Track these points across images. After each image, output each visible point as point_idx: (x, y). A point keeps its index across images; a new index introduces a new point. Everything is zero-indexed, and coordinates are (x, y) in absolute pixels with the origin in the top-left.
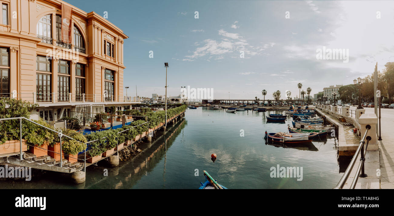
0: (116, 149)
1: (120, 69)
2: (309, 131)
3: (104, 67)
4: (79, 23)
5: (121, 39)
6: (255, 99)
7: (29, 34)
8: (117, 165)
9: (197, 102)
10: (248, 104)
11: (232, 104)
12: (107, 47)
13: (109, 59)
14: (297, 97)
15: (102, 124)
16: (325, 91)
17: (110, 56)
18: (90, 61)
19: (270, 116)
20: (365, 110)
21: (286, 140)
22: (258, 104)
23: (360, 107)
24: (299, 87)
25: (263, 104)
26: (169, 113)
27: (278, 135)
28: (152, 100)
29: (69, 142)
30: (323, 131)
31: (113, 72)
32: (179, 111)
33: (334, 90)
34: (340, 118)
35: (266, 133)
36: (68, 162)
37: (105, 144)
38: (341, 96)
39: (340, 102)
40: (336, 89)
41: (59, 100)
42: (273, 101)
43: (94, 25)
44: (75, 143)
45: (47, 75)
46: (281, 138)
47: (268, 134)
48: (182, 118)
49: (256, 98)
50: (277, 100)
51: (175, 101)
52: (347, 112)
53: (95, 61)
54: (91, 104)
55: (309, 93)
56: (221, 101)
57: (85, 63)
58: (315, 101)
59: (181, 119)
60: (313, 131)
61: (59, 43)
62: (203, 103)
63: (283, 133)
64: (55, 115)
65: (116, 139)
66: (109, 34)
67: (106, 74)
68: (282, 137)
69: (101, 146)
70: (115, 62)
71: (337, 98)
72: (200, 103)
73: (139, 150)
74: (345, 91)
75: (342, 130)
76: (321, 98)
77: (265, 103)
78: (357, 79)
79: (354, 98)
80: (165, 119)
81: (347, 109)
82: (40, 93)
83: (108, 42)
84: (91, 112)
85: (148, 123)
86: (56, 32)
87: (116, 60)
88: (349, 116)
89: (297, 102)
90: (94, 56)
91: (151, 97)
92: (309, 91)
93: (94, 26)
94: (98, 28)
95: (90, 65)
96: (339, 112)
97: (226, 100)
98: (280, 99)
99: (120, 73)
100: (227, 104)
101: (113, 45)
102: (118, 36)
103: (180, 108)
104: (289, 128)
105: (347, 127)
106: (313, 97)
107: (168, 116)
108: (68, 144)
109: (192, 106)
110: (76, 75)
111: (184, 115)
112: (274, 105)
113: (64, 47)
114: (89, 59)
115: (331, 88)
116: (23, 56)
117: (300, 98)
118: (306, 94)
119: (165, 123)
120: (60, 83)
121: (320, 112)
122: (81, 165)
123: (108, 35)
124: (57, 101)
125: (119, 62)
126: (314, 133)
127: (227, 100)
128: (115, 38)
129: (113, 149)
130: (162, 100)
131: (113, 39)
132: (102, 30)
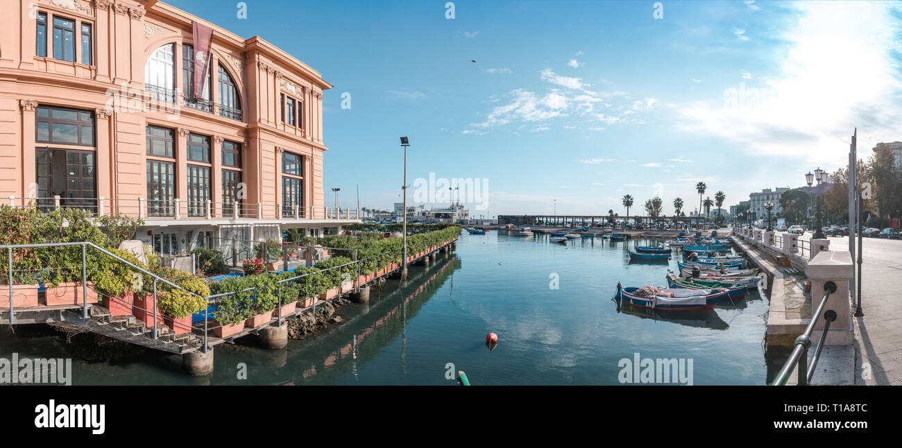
0: (276, 314)
1: (316, 152)
2: (710, 285)
3: (281, 147)
4: (229, 59)
5: (317, 90)
6: (609, 215)
7: (130, 83)
8: (282, 347)
9: (488, 221)
10: (593, 224)
11: (561, 224)
12: (286, 107)
13: (292, 131)
14: (696, 212)
15: (268, 263)
16: (754, 200)
17: (294, 124)
18: (253, 135)
19: (638, 250)
20: (829, 241)
21: (658, 303)
22: (615, 224)
23: (819, 235)
24: (699, 192)
25: (626, 226)
26: (413, 243)
27: (643, 291)
28: (393, 216)
29: (171, 292)
30: (738, 285)
31: (301, 158)
32: (440, 239)
33: (771, 197)
34: (778, 258)
35: (619, 287)
36: (170, 332)
37: (249, 301)
38: (784, 210)
39: (781, 222)
40: (775, 197)
41: (191, 213)
42: (646, 218)
43: (259, 63)
44: (182, 296)
45: (167, 164)
46: (649, 300)
47: (623, 290)
48: (448, 253)
49: (611, 211)
50: (654, 216)
51: (443, 217)
52: (794, 246)
53: (262, 135)
54: (251, 222)
55: (719, 204)
56: (537, 219)
57: (242, 140)
58: (731, 221)
59: (447, 256)
60: (719, 286)
61: (188, 101)
62: (499, 223)
63: (653, 287)
64: (183, 243)
65: (275, 293)
66: (291, 80)
67: (284, 162)
68: (651, 296)
69: (243, 305)
70: (305, 137)
71: (778, 214)
72: (494, 222)
73: (338, 319)
74: (794, 201)
75: (779, 285)
76: (743, 213)
77: (629, 224)
78: (813, 173)
79: (810, 214)
80: (403, 255)
81: (794, 239)
82: (157, 199)
83: (288, 97)
84: (252, 239)
85: (358, 263)
86: (184, 77)
87: (307, 133)
88: (796, 254)
89: (693, 222)
90: (259, 125)
91: (392, 210)
92: (720, 198)
93: (259, 65)
94: (267, 70)
95: (252, 144)
96: (778, 244)
97: (547, 217)
98: (661, 215)
99: (315, 160)
100: (551, 224)
101: (300, 103)
102: (310, 85)
103: (443, 231)
104: (668, 277)
105: (791, 277)
106: (729, 211)
107: (411, 250)
108: (169, 296)
109: (476, 228)
110: (224, 163)
111: (454, 247)
112: (647, 228)
113: (200, 107)
114: (250, 133)
115: (765, 194)
116: (120, 127)
117: (702, 212)
118: (715, 204)
119: (403, 263)
120: (191, 180)
121: (740, 243)
122: (198, 340)
123: (288, 84)
124: (187, 216)
125: (312, 138)
126: (721, 288)
127: (551, 217)
128: (304, 88)
129: (270, 313)
130: (416, 214)
131: (299, 90)
132: (275, 73)
